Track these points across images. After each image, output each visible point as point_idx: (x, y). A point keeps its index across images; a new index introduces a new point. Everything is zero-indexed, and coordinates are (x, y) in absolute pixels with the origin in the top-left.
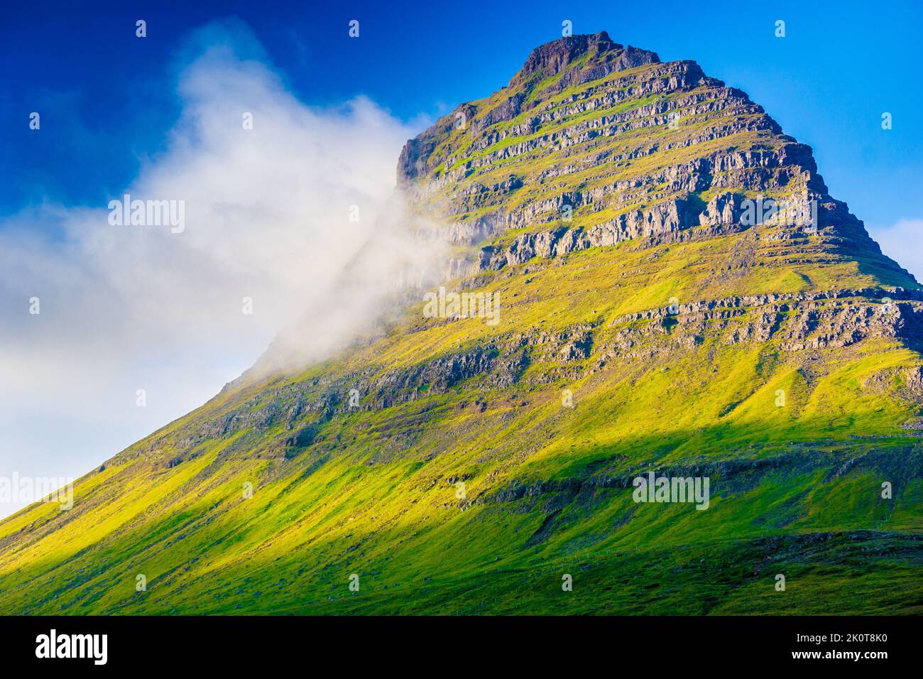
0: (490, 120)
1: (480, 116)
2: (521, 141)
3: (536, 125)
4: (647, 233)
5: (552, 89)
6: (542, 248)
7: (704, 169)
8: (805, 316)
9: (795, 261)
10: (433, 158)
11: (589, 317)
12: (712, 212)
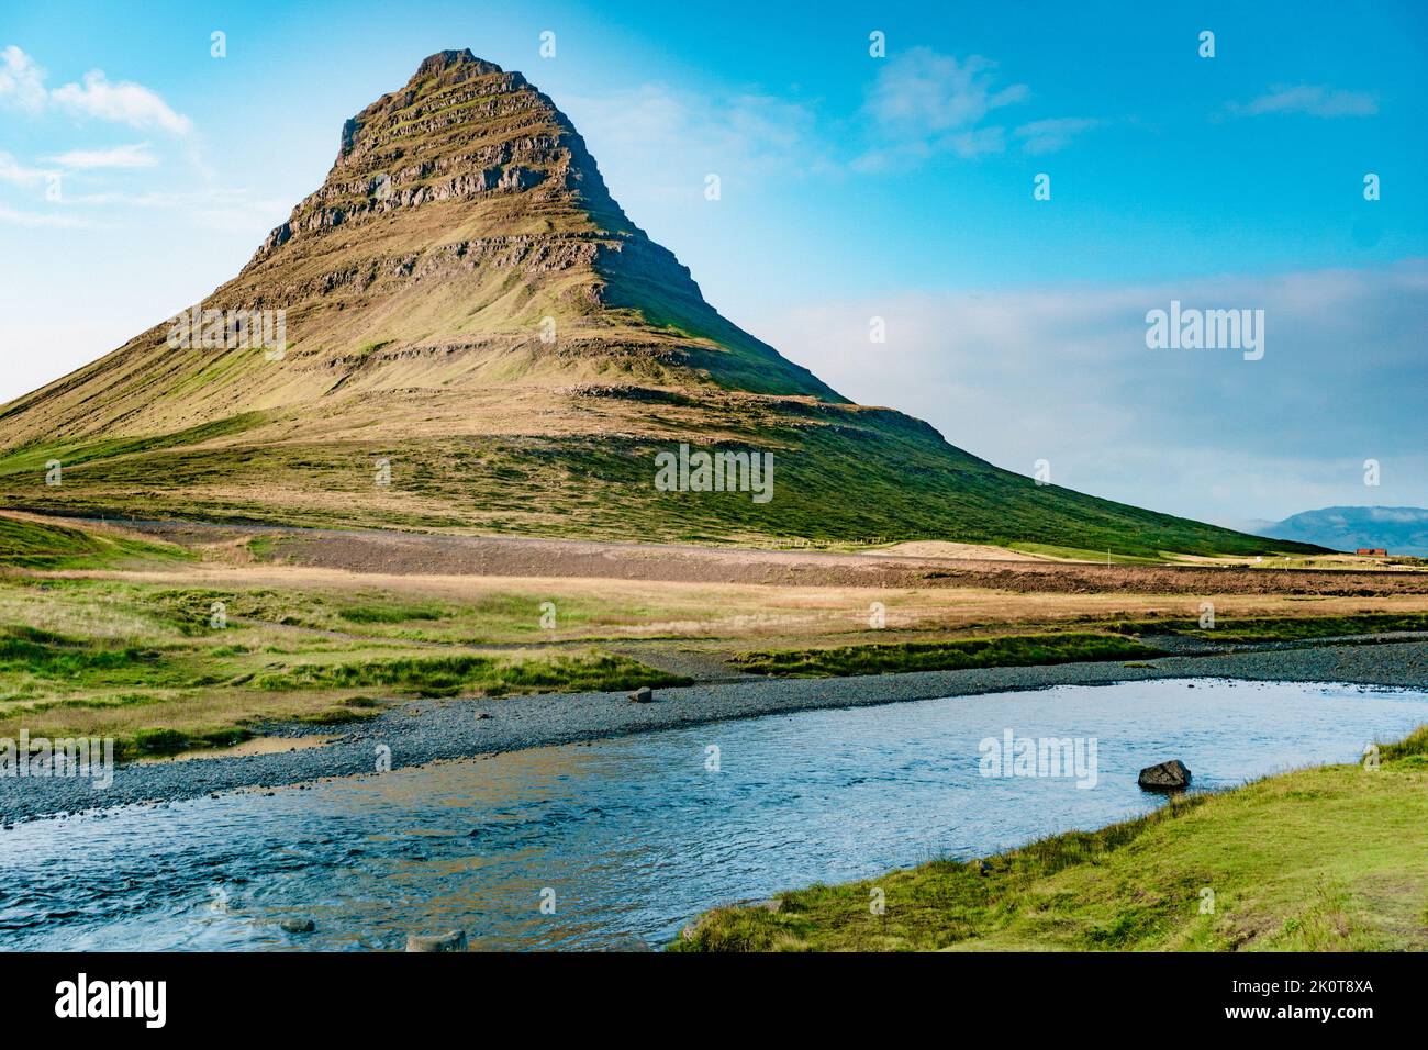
0: (395, 108)
1: (391, 105)
2: (409, 123)
3: (419, 113)
4: (466, 191)
5: (432, 88)
6: (405, 200)
7: (507, 151)
8: (541, 251)
9: (549, 213)
10: (363, 132)
11: (418, 248)
12: (507, 179)
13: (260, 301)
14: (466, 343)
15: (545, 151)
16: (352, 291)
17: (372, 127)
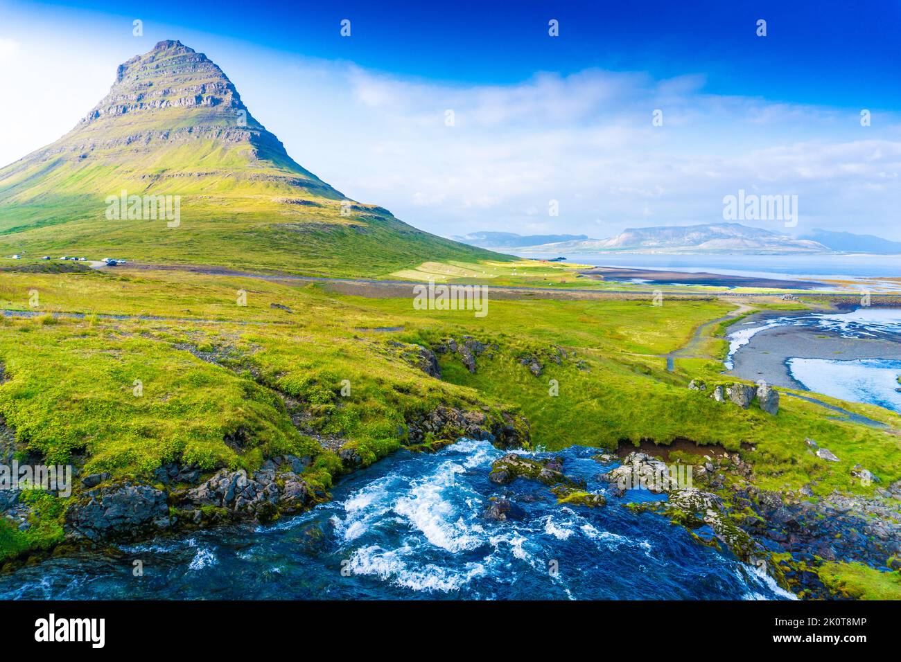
0: (144, 63)
1: (142, 61)
2: (153, 71)
3: (157, 67)
4: (187, 104)
5: (163, 56)
6: (157, 105)
7: (204, 88)
8: (226, 133)
9: (226, 117)
10: (127, 71)
11: (169, 128)
12: (205, 101)
13: (94, 146)
14: (205, 172)
15: (221, 90)
16: (141, 144)
17: (133, 69)
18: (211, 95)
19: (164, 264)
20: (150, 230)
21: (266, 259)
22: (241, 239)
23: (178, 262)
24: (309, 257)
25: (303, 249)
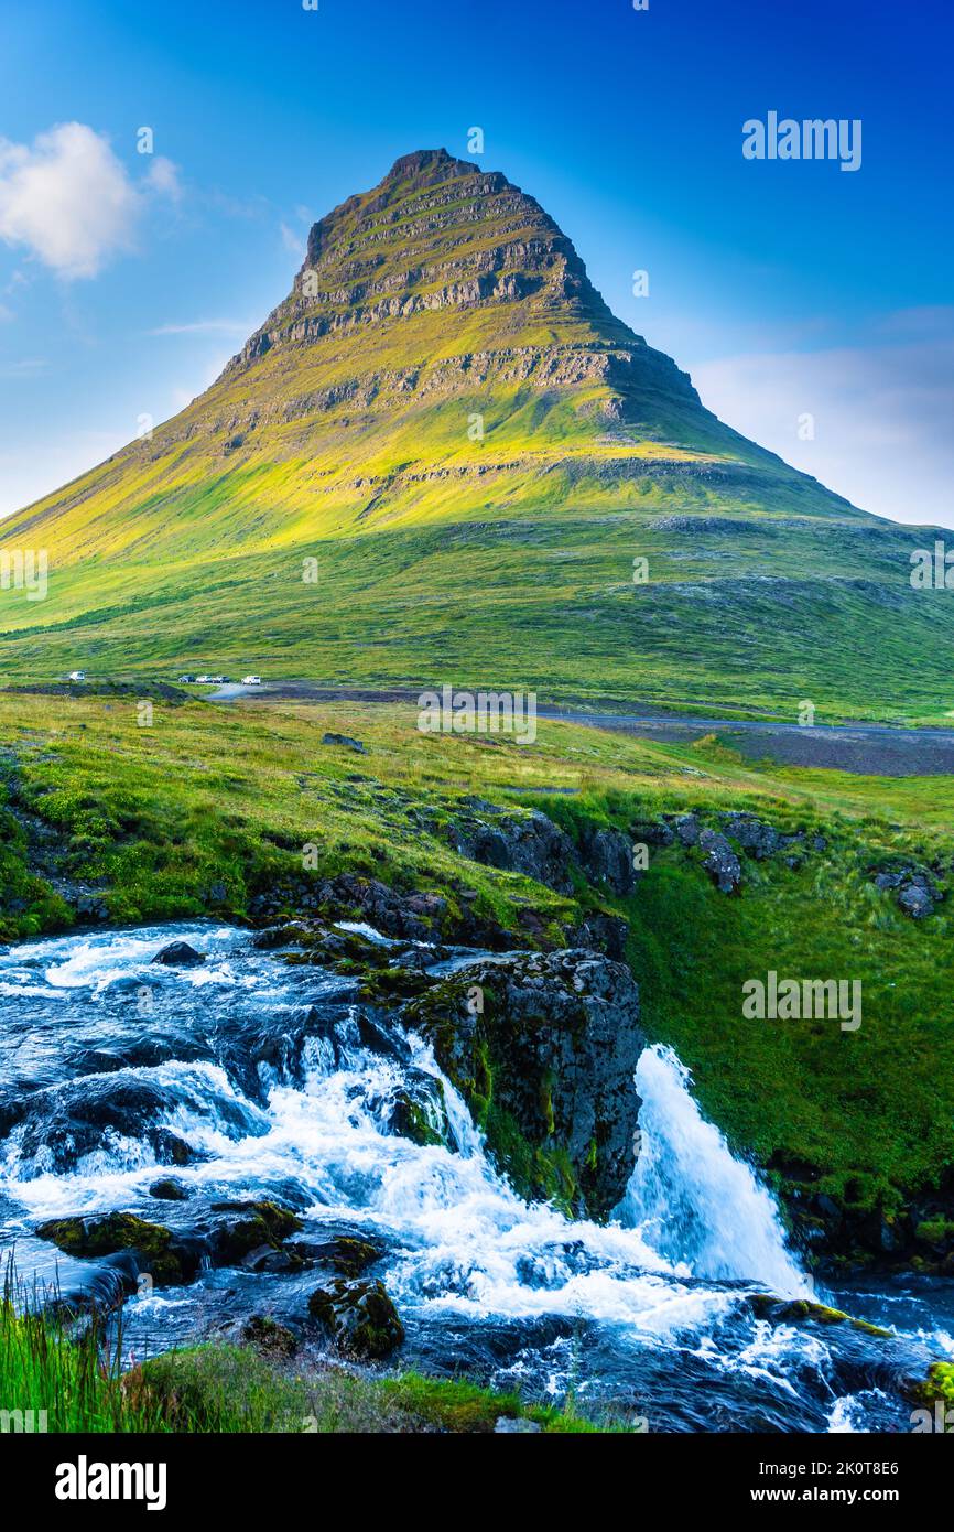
0: (368, 212)
1: (362, 207)
2: (386, 228)
3: (396, 217)
4: (460, 301)
5: (408, 190)
6: (394, 309)
7: (499, 256)
8: (550, 363)
9: (550, 323)
10: (331, 236)
11: (418, 361)
12: (502, 287)
13: (256, 417)
14: (497, 463)
15: (539, 258)
16: (356, 407)
17: (342, 231)
18: (515, 271)
19: (373, 688)
20: (358, 610)
21: (615, 673)
22: (563, 625)
23: (404, 684)
24: (727, 669)
25: (717, 648)
